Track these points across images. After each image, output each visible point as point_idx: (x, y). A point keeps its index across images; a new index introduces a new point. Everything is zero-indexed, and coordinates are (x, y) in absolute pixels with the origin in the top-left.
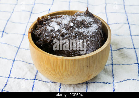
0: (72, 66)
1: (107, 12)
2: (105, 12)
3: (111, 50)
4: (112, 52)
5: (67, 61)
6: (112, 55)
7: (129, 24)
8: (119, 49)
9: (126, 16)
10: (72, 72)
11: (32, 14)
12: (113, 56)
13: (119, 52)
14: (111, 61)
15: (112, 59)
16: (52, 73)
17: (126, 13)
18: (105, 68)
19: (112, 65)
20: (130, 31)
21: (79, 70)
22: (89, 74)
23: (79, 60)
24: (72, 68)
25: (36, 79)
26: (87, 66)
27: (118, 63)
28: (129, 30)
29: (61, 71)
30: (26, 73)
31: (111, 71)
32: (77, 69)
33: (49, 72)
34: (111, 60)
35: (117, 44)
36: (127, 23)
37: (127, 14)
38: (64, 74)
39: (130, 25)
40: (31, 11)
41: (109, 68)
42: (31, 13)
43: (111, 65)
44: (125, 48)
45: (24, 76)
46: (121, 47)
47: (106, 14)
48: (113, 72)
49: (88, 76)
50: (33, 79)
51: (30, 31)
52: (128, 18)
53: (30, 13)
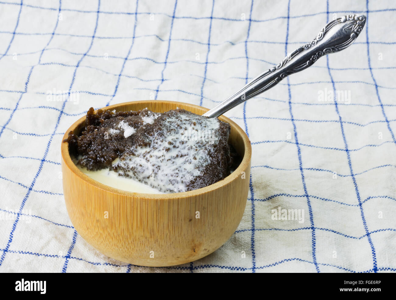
0: (155, 216)
1: (246, 117)
2: (242, 117)
3: (252, 199)
4: (253, 204)
5: (144, 203)
6: (253, 210)
7: (297, 143)
8: (270, 198)
9: (293, 127)
10: (155, 230)
11: (63, 114)
12: (256, 212)
13: (270, 203)
14: (250, 223)
15: (253, 219)
16: (109, 234)
17: (293, 120)
18: (235, 238)
19: (253, 230)
20: (300, 159)
21: (171, 227)
22: (193, 241)
23: (172, 202)
24: (155, 221)
25: (71, 255)
26: (190, 220)
27: (265, 227)
28: (298, 157)
29: (130, 227)
30: (48, 243)
31: (250, 242)
32: (166, 226)
33: (101, 232)
34: (250, 219)
35: (266, 187)
36: (295, 142)
37: (295, 122)
38: (137, 238)
39: (300, 146)
40: (60, 108)
41: (246, 237)
42: (62, 112)
43: (251, 231)
44: (285, 195)
45: (42, 248)
46: (276, 193)
47: (245, 121)
48: (253, 246)
49: (193, 245)
50: (64, 255)
51: (67, 138)
52: (298, 130)
53: (59, 113)
